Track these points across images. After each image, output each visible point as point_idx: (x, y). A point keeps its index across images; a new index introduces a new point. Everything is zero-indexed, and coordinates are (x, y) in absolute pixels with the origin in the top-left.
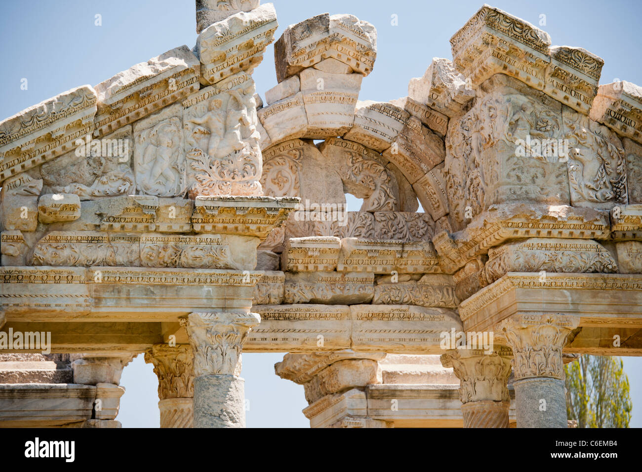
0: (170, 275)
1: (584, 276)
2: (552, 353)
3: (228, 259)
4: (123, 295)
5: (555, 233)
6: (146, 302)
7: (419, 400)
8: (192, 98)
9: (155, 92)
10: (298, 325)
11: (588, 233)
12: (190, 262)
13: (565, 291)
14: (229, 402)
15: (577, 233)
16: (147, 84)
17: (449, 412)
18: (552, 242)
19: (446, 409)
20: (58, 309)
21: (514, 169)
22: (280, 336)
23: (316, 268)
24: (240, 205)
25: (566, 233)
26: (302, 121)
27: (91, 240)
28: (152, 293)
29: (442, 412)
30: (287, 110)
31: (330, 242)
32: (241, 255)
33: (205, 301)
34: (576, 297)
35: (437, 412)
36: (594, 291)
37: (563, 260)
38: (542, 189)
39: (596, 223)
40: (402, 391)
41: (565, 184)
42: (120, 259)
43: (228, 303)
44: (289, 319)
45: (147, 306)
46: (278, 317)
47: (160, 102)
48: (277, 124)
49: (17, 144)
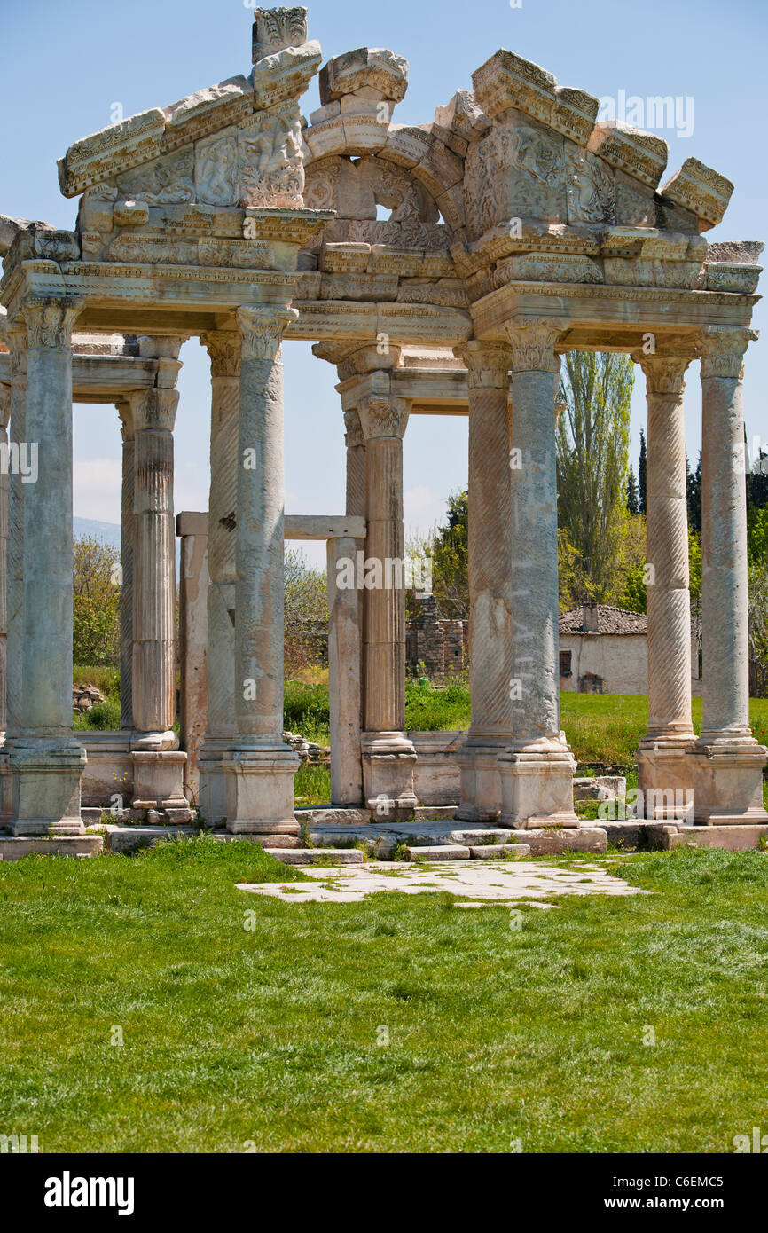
0: (223, 274)
1: (576, 286)
2: (545, 350)
3: (272, 261)
4: (183, 289)
5: (553, 248)
6: (201, 296)
7: (436, 381)
8: (246, 121)
9: (215, 115)
10: (331, 318)
11: (580, 249)
12: (240, 262)
13: (560, 299)
14: (270, 383)
15: (571, 249)
16: (208, 108)
17: (461, 393)
18: (550, 256)
19: (457, 390)
20: (128, 299)
21: (521, 192)
22: (316, 327)
23: (348, 269)
24: (285, 215)
25: (562, 248)
26: (341, 140)
27: (157, 242)
28: (208, 288)
29: (455, 393)
30: (328, 130)
31: (362, 247)
32: (284, 258)
33: (252, 297)
34: (567, 303)
35: (450, 393)
36: (583, 299)
37: (559, 271)
38: (544, 210)
39: (588, 241)
40: (420, 373)
41: (563, 206)
42: (181, 258)
43: (272, 299)
44: (323, 313)
45: (203, 299)
46: (314, 311)
47: (218, 123)
48: (319, 142)
49: (97, 157)
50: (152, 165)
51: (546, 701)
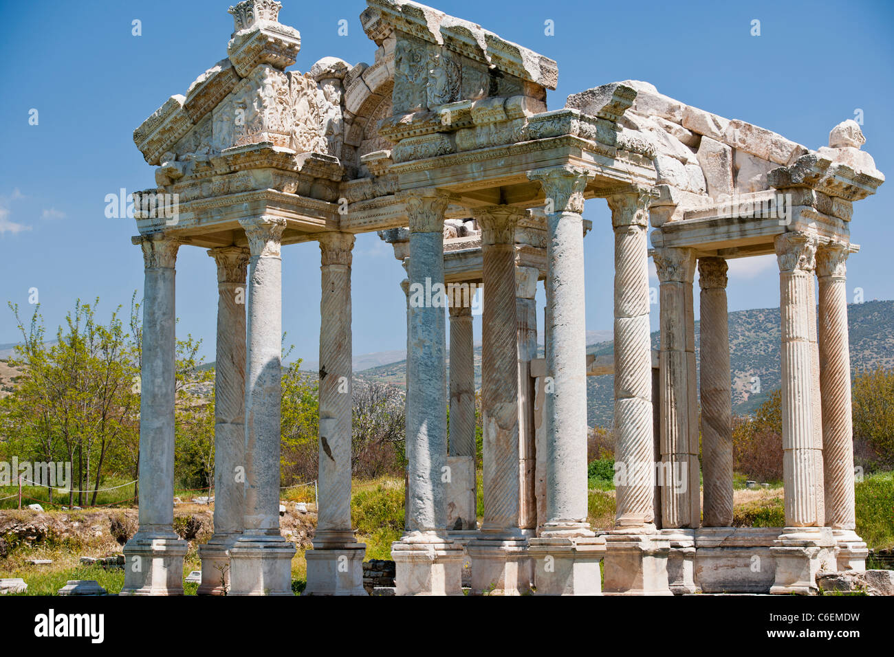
0: (225, 201)
1: (430, 159)
2: (419, 216)
3: (252, 184)
4: (209, 215)
5: (412, 133)
6: (219, 217)
8: (236, 89)
9: (212, 90)
11: (430, 129)
12: (236, 190)
13: (426, 172)
14: (256, 273)
15: (424, 130)
18: (414, 139)
20: (184, 228)
21: (398, 93)
25: (418, 131)
27: (193, 185)
28: (221, 212)
32: (263, 180)
33: (245, 212)
34: (432, 174)
35: (709, 238)
36: (442, 168)
37: (422, 150)
38: (412, 103)
39: (432, 122)
41: (424, 97)
42: (204, 194)
43: (256, 211)
45: (220, 220)
47: (218, 95)
48: (372, 80)
49: (151, 137)
50: (191, 133)
51: (418, 501)
